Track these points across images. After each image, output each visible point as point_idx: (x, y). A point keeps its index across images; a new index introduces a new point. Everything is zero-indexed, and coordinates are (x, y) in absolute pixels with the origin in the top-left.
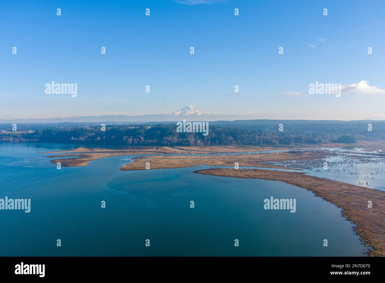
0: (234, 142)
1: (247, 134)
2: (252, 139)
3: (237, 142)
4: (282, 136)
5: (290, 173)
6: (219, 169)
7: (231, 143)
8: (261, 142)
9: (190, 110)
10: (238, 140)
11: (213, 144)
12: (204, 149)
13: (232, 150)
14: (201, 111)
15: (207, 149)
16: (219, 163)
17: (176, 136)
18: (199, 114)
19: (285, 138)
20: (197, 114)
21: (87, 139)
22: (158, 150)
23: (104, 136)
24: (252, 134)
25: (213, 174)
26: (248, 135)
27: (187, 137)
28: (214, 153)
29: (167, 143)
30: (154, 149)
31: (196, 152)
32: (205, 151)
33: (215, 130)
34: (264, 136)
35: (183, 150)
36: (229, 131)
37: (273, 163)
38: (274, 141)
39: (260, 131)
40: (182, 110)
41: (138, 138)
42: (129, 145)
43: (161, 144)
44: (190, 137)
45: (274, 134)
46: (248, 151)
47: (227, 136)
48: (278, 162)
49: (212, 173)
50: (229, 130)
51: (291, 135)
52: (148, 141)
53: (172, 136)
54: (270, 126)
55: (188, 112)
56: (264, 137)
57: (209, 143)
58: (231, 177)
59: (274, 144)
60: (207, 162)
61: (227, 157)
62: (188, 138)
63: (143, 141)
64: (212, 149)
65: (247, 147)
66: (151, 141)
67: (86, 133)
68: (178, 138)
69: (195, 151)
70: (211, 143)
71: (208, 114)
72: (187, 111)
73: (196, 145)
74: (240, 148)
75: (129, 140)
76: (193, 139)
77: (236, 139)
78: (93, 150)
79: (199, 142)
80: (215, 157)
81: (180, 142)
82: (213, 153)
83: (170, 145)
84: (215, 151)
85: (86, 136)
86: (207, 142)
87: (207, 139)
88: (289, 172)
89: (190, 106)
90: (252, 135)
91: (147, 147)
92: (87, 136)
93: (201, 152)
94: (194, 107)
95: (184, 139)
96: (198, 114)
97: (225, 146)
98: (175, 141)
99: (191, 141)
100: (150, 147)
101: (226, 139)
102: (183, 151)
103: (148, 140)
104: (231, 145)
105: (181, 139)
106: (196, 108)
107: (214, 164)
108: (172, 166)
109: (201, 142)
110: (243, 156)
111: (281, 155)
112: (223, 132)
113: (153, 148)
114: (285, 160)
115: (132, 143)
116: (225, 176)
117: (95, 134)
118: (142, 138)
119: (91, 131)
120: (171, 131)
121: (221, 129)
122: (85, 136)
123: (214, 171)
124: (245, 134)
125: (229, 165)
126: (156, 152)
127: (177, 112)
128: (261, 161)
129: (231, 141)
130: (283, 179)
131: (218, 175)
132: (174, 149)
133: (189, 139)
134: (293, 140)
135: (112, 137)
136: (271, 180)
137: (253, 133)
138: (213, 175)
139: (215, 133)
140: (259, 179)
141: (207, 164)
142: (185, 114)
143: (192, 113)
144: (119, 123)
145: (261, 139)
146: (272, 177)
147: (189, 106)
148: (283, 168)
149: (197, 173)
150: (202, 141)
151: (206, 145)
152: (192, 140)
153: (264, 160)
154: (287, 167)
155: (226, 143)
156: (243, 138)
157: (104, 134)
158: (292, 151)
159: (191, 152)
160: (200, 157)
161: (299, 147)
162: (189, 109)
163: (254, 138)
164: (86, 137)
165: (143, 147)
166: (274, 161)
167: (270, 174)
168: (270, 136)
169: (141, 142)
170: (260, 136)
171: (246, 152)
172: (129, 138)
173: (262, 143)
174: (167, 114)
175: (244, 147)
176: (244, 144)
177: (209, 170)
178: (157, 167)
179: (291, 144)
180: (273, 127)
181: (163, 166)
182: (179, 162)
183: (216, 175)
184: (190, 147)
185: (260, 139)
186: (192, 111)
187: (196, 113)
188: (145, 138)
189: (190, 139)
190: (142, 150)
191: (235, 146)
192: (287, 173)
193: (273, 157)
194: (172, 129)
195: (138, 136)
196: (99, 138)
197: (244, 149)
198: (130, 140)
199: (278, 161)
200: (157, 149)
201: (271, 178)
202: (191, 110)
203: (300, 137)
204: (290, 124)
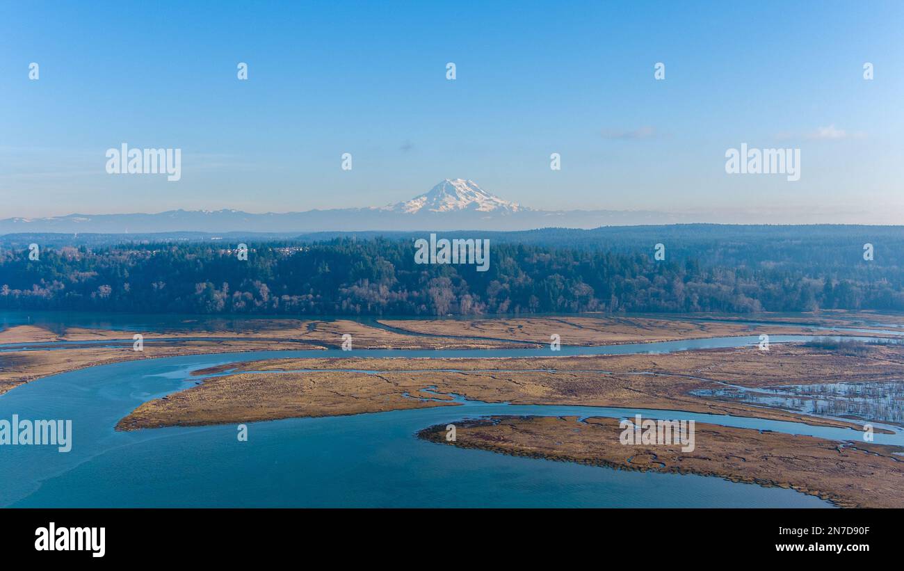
0: (593, 301)
1: (641, 272)
2: (663, 291)
3: (608, 304)
4: (774, 283)
5: (834, 446)
6: (528, 418)
7: (585, 307)
8: (695, 304)
9: (455, 195)
10: (609, 297)
11: (517, 309)
12: (482, 330)
13: (586, 335)
14: (492, 198)
15: (495, 329)
16: (531, 392)
17: (387, 279)
18: (485, 206)
19: (786, 290)
20: (479, 207)
21: (60, 293)
22: (314, 334)
23: (127, 281)
24: (660, 273)
25: (500, 443)
26: (647, 279)
27: (425, 283)
28: (516, 348)
29: (352, 306)
30: (300, 332)
31: (451, 340)
32: (484, 338)
33: (526, 259)
34: (707, 281)
35: (409, 332)
36: (577, 264)
37: (753, 394)
38: (744, 300)
39: (689, 266)
40: (430, 195)
41: (249, 287)
42: (215, 313)
43: (329, 311)
44: (437, 285)
45: (740, 274)
46: (645, 338)
47: (571, 282)
48: (772, 389)
49: (499, 440)
50: (577, 261)
51: (805, 280)
52: (285, 301)
53: (370, 282)
54: (726, 246)
55: (450, 202)
56: (704, 284)
57: (505, 305)
58: (575, 460)
59: (745, 310)
60: (484, 387)
61: (563, 364)
62: (430, 288)
63: (265, 297)
64: (511, 330)
65: (644, 321)
66: (295, 298)
67: (59, 270)
68: (394, 288)
69: (448, 336)
70: (511, 307)
71: (515, 206)
72: (446, 199)
73: (456, 312)
74: (618, 328)
75: (217, 295)
76: (448, 294)
77: (602, 293)
78: (64, 334)
79: (467, 302)
80: (519, 363)
81: (401, 302)
82: (516, 344)
83: (361, 312)
84: (522, 337)
85: (59, 281)
86: (498, 303)
87: (496, 292)
88: (832, 442)
89: (453, 180)
90: (660, 279)
91: (276, 321)
92: (63, 283)
93: (468, 340)
94: (468, 184)
95: (415, 294)
96: (481, 209)
97: (560, 318)
98: (382, 300)
99: (438, 299)
100: (286, 322)
101: (566, 294)
102: (403, 337)
103: (286, 297)
104: (582, 316)
105: (403, 291)
106: (475, 189)
107: (511, 396)
108: (341, 406)
109: (476, 304)
110: (625, 362)
111: (780, 356)
112: (554, 267)
113: (297, 327)
114: (798, 381)
115: (225, 306)
116: (549, 457)
117: (96, 274)
118: (264, 289)
119: (82, 265)
120: (370, 264)
121: (548, 256)
122: (55, 282)
123: (507, 430)
124: (634, 276)
125: (573, 400)
126: (301, 341)
127: (413, 202)
128: (703, 385)
129: (584, 301)
130: (811, 482)
131: (521, 453)
132: (374, 330)
133: (431, 291)
134: (817, 297)
135: (155, 285)
136: (756, 481)
137: (666, 272)
138: (500, 449)
139: (527, 268)
140: (699, 473)
141: (485, 393)
142: (438, 208)
143: (461, 205)
144: (217, 235)
145: (695, 294)
146: (757, 466)
147: (452, 183)
148: (799, 419)
149: (434, 440)
150: (479, 298)
151: (492, 313)
152: (442, 295)
153: (712, 381)
154: (815, 412)
155: (566, 305)
156: (628, 288)
157: (126, 274)
158: (821, 339)
159: (431, 342)
160: (460, 365)
161: (845, 323)
162: (451, 190)
163: (669, 287)
164: (59, 286)
165: (262, 321)
166: (756, 385)
167: (747, 452)
168: (728, 284)
169: (258, 304)
170: (689, 283)
171: (640, 342)
172: (216, 289)
173: (699, 307)
174: (379, 209)
175: (632, 324)
176: (630, 311)
177: (485, 424)
178: (282, 409)
179: (811, 310)
180: (734, 250)
181: (305, 405)
182: (375, 384)
183: (512, 452)
184: (432, 320)
185: (692, 293)
186: (463, 198)
187: (475, 205)
188: (275, 290)
189: (434, 291)
190: (254, 336)
191: (598, 317)
192: (820, 443)
193: (748, 367)
194: (374, 257)
195: (251, 280)
196: (105, 290)
197: (631, 329)
198: (219, 296)
199: (773, 383)
200: (312, 328)
201: (755, 471)
202: (460, 195)
203: (843, 287)
204: (798, 239)
